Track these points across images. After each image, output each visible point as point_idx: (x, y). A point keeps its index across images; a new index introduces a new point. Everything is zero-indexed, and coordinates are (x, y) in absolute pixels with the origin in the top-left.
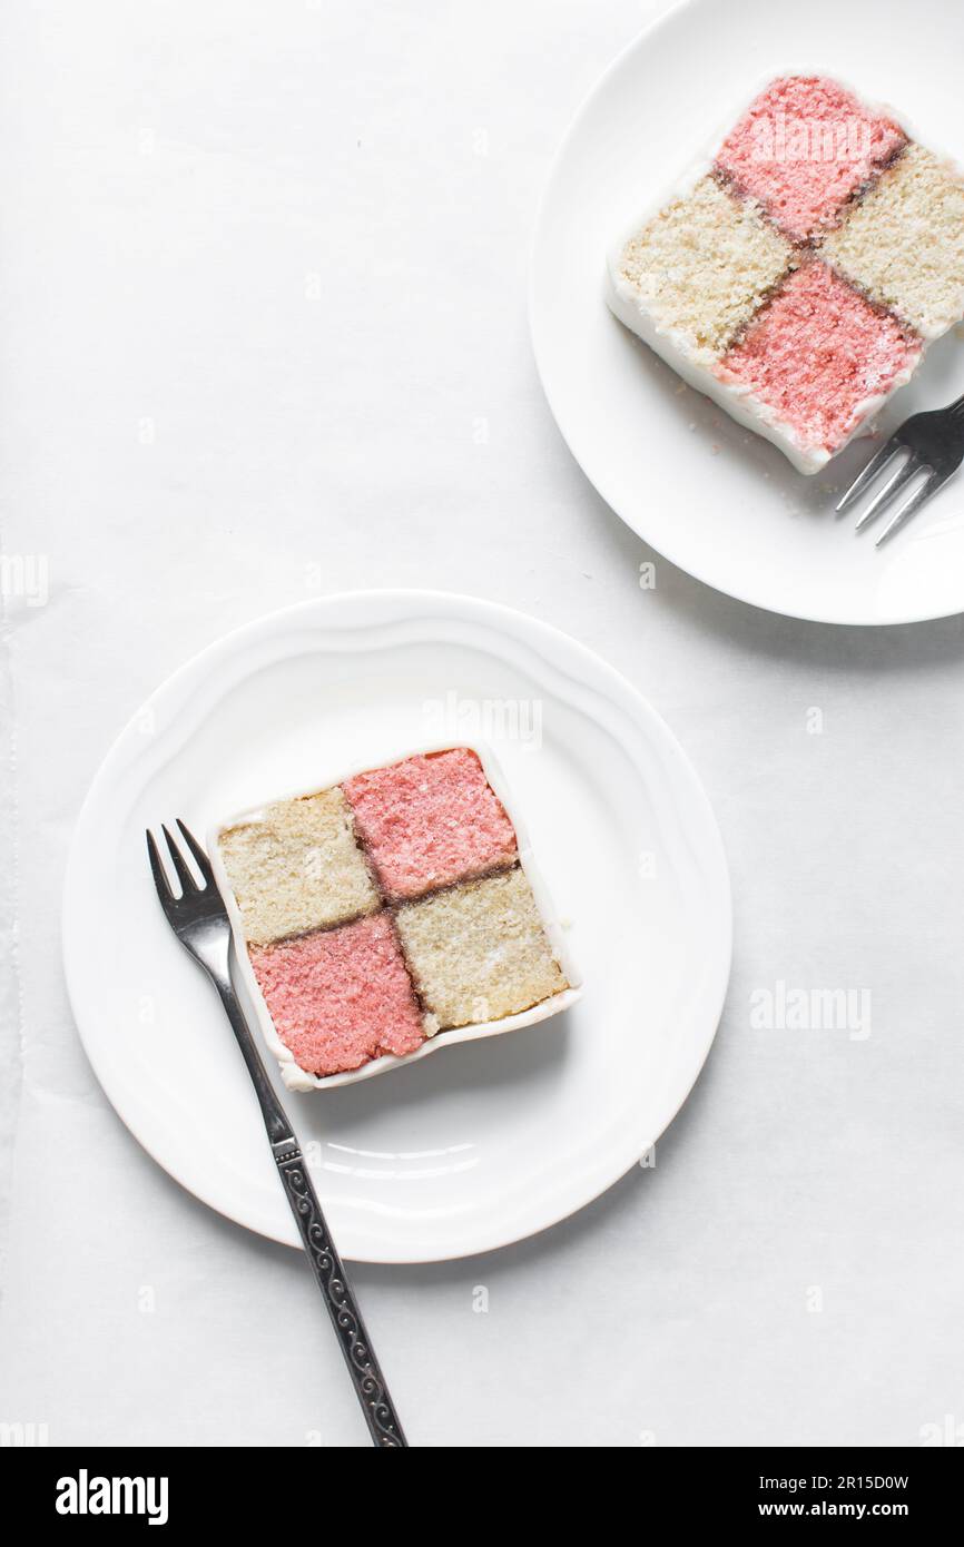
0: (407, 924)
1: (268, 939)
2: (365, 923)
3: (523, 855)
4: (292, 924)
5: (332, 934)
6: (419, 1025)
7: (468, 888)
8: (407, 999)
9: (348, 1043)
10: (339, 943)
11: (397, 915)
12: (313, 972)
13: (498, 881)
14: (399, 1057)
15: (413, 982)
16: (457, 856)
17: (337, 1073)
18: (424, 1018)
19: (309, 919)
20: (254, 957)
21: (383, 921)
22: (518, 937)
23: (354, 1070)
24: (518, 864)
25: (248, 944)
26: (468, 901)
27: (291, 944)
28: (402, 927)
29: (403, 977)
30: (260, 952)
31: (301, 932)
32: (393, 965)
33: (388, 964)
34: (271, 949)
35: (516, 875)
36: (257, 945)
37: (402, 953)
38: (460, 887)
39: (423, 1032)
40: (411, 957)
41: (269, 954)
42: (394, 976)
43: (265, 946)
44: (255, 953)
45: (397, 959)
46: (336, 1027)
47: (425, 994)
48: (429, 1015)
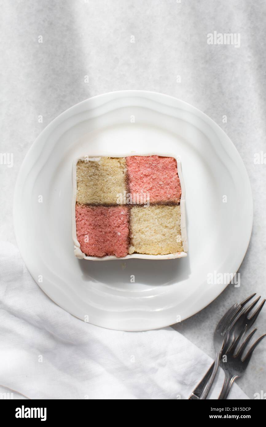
0: (134, 213)
1: (84, 203)
2: (120, 208)
3: (182, 201)
4: (94, 200)
5: (107, 208)
6: (127, 248)
7: (159, 207)
8: (126, 238)
9: (101, 247)
10: (108, 212)
11: (131, 208)
12: (96, 219)
13: (171, 208)
14: (117, 257)
15: (130, 233)
16: (159, 195)
17: (93, 256)
18: (130, 247)
19: (100, 200)
20: (77, 207)
21: (126, 209)
22: (171, 229)
23: (99, 257)
24: (179, 203)
25: (77, 202)
26: (158, 211)
27: (91, 207)
28: (132, 213)
29: (127, 230)
30: (80, 206)
31: (97, 204)
32: (125, 225)
33: (123, 224)
34: (84, 207)
35: (177, 208)
36: (79, 204)
37: (129, 222)
38: (157, 206)
39: (128, 251)
40: (132, 224)
41: (82, 208)
42: (124, 229)
43: (82, 205)
44: (78, 206)
45: (127, 223)
46: (98, 240)
47: (132, 238)
48: (132, 246)
